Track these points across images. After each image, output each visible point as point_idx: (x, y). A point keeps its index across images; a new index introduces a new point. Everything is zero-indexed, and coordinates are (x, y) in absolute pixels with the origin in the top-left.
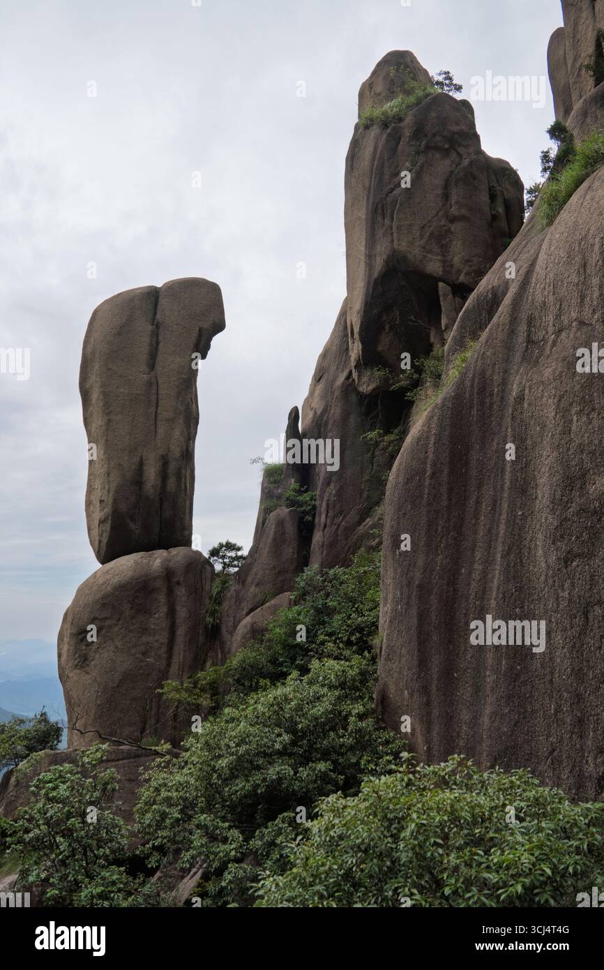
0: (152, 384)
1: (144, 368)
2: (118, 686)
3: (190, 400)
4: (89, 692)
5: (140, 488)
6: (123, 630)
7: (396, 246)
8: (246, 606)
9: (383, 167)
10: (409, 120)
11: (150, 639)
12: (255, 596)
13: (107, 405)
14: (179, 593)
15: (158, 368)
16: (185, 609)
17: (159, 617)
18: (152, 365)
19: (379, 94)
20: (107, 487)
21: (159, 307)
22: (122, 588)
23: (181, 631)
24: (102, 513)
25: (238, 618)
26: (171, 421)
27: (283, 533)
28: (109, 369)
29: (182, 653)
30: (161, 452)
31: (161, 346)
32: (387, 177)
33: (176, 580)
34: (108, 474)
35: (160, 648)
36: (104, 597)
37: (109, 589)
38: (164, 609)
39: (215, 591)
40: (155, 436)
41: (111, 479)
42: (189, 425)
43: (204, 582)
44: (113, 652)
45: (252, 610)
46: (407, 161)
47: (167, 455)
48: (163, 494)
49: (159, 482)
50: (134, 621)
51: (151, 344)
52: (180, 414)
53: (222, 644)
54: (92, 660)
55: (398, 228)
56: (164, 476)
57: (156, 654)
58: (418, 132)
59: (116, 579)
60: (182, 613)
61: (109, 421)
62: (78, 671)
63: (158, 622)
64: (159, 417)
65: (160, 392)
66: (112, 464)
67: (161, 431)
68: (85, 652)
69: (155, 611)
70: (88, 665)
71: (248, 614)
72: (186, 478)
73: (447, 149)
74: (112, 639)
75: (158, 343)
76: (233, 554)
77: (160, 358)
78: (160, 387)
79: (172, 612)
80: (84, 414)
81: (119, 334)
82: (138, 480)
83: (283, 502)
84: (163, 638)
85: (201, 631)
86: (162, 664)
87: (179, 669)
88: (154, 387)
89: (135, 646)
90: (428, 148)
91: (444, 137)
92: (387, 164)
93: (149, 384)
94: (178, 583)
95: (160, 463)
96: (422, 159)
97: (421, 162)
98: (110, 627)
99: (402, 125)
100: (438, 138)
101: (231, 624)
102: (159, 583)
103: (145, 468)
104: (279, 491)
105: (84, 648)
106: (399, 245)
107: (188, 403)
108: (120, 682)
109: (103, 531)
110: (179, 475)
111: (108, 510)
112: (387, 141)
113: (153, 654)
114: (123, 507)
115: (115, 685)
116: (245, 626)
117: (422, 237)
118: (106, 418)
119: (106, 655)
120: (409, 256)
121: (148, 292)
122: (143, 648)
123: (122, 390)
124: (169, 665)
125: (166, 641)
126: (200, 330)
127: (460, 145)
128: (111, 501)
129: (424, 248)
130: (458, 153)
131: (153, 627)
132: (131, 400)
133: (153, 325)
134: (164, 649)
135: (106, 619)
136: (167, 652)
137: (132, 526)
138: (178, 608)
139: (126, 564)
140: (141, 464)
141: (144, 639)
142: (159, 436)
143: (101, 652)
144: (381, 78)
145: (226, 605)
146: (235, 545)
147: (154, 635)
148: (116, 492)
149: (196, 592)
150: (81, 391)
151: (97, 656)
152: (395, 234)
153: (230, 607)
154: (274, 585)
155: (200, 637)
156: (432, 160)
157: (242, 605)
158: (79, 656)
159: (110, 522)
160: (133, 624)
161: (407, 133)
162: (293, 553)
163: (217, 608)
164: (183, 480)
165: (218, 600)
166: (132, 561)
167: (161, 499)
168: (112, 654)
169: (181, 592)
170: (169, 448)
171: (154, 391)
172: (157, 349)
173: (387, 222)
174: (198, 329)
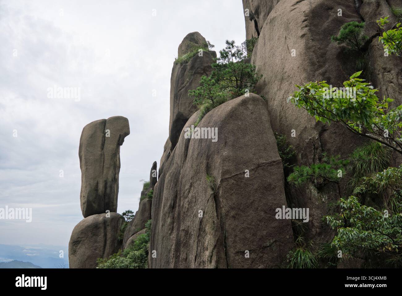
0: (102, 155)
1: (99, 149)
2: (86, 261)
3: (116, 160)
4: (76, 263)
5: (97, 192)
6: (88, 241)
7: (180, 111)
8: (131, 233)
9: (179, 81)
10: (190, 63)
11: (98, 245)
12: (134, 230)
13: (86, 163)
14: (108, 229)
15: (105, 149)
16: (110, 234)
17: (101, 238)
18: (102, 149)
19: (183, 51)
20: (85, 191)
21: (106, 127)
22: (88, 227)
23: (108, 242)
24: (84, 201)
25: (128, 237)
26: (109, 168)
27: (145, 208)
28: (87, 150)
29: (108, 249)
30: (105, 179)
31: (106, 141)
32: (180, 84)
33: (107, 224)
34: (86, 187)
35: (101, 248)
36: (82, 230)
37: (84, 227)
38: (103, 234)
39: (122, 228)
40: (103, 174)
41: (87, 189)
42: (116, 169)
43: (119, 225)
44: (85, 249)
45: (133, 234)
46: (187, 78)
47: (107, 180)
48: (105, 194)
49: (104, 190)
50: (92, 238)
51: (102, 141)
52: (112, 165)
53: (123, 246)
54: (78, 252)
55: (181, 104)
56: (105, 187)
57: (99, 250)
58: (192, 67)
59: (87, 224)
60: (109, 235)
61: (87, 168)
62: (73, 256)
63: (101, 239)
64: (104, 167)
65: (105, 158)
66: (87, 183)
67: (105, 172)
68: (75, 249)
69: (99, 235)
70: (76, 254)
71: (131, 236)
72: (114, 188)
73: (202, 73)
74: (84, 245)
75: (105, 140)
76: (131, 214)
77: (106, 145)
78: (105, 156)
79: (105, 235)
80: (80, 164)
81: (91, 137)
82: (96, 189)
83: (147, 197)
84: (102, 244)
85: (116, 242)
86: (101, 253)
87: (107, 255)
88: (103, 156)
89: (92, 247)
90: (195, 73)
91: (202, 69)
92: (180, 80)
93: (101, 155)
94: (108, 225)
95: (104, 183)
96: (192, 77)
97: (192, 78)
98: (84, 240)
99: (187, 64)
100: (199, 69)
101: (126, 239)
102: (101, 225)
103: (99, 185)
104: (146, 192)
105: (75, 247)
106: (181, 110)
107: (115, 161)
108: (87, 259)
109: (84, 207)
110: (111, 187)
111: (86, 199)
112: (181, 71)
113: (98, 250)
114: (91, 199)
115: (85, 260)
116: (130, 240)
117: (189, 106)
118: (86, 167)
119: (82, 250)
120: (184, 114)
121: (102, 122)
122: (95, 248)
123: (91, 157)
124: (104, 253)
125: (103, 245)
126: (120, 135)
127: (207, 71)
128: (86, 196)
129: (189, 111)
130: (207, 74)
131: (98, 240)
132: (94, 161)
133: (103, 133)
134: (102, 248)
135: (82, 237)
136: (103, 249)
137: (94, 205)
138: (108, 234)
139: (91, 218)
140: (97, 183)
141: (95, 244)
142: (104, 174)
143: (81, 249)
144: (184, 44)
145: (125, 233)
146: (131, 211)
147: (99, 243)
148: (88, 193)
149: (115, 229)
150: (79, 156)
151: (79, 250)
152: (180, 106)
153: (127, 233)
154: (141, 226)
155: (116, 244)
156: (196, 78)
157: (130, 233)
158: (73, 250)
159: (86, 204)
160: (92, 239)
161: (188, 67)
162: (148, 215)
163: (122, 234)
164: (113, 189)
165: (123, 231)
166: (93, 218)
167: (105, 196)
168: (84, 250)
169: (109, 229)
170: (107, 178)
171: (103, 158)
172: (104, 142)
173: (178, 102)
174: (119, 135)
